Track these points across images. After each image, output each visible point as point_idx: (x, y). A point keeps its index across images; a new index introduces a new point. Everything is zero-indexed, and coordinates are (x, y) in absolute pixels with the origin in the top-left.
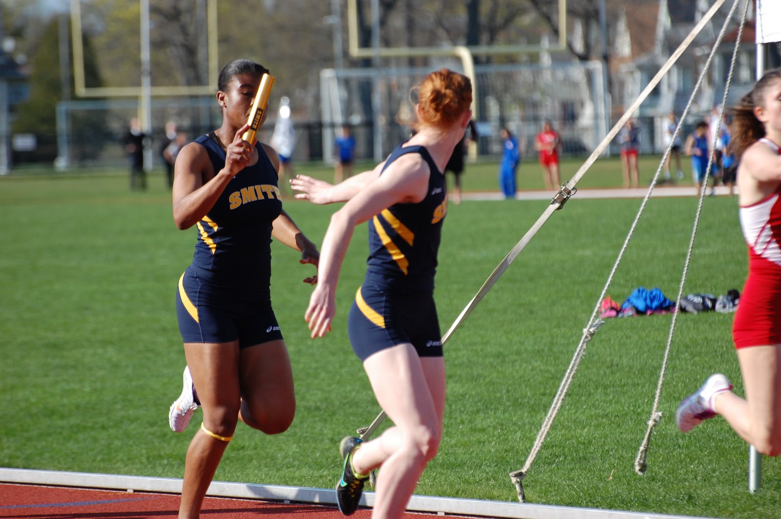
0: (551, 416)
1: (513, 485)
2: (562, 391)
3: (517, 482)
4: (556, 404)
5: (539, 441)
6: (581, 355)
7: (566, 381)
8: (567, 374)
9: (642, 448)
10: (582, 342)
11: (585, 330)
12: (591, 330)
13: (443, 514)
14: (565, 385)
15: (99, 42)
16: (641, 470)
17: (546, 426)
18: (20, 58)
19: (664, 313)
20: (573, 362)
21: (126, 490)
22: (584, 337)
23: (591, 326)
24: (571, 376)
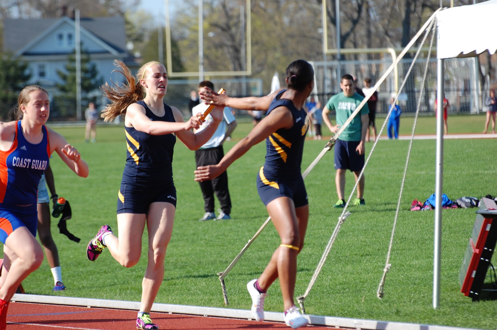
0: (320, 266)
1: (299, 304)
2: (326, 252)
3: (301, 302)
4: (323, 259)
5: (313, 279)
6: (337, 232)
7: (329, 246)
8: (329, 243)
9: (380, 284)
10: (338, 224)
11: (340, 218)
12: (344, 218)
13: (251, 320)
14: (328, 249)
15: (182, 44)
16: (380, 297)
17: (317, 271)
18: (137, 54)
19: (448, 208)
20: (333, 236)
21: (87, 306)
22: (339, 222)
23: (343, 216)
24: (332, 244)
